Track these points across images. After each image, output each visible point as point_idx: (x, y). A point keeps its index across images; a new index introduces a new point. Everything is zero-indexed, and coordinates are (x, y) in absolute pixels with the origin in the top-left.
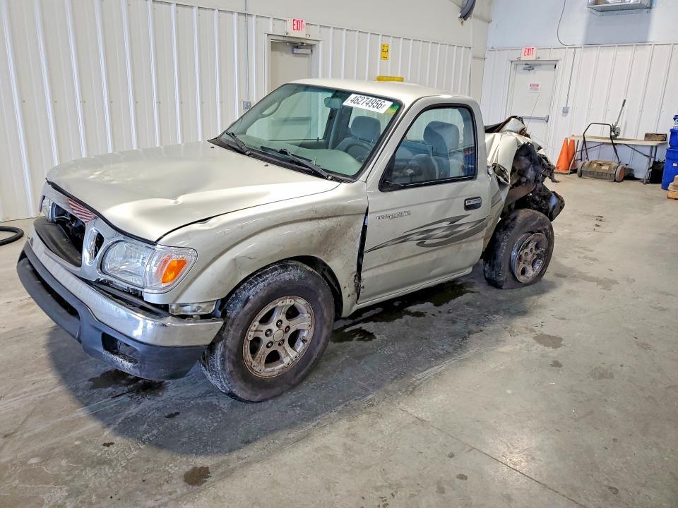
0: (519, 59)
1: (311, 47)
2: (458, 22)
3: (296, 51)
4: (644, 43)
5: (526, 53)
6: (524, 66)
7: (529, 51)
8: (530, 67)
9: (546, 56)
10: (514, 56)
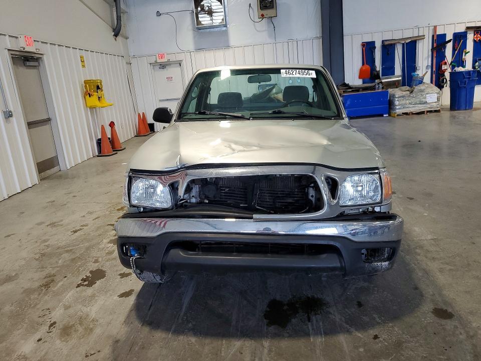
0: (156, 62)
1: (37, 60)
2: (113, 38)
3: (28, 63)
4: (228, 47)
5: (160, 58)
6: (159, 66)
7: (162, 56)
8: (163, 66)
9: (173, 58)
10: (153, 60)
